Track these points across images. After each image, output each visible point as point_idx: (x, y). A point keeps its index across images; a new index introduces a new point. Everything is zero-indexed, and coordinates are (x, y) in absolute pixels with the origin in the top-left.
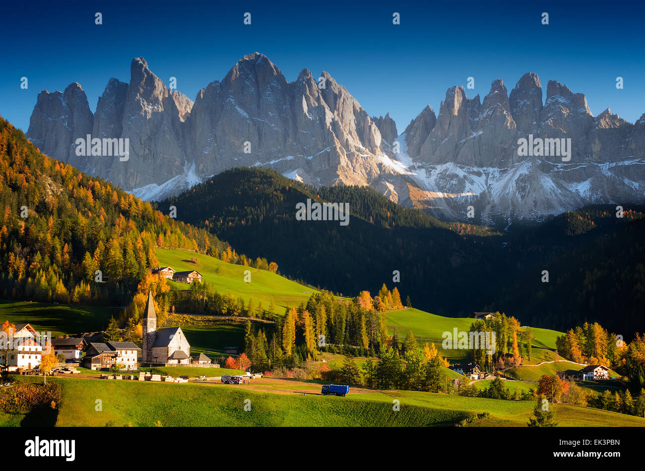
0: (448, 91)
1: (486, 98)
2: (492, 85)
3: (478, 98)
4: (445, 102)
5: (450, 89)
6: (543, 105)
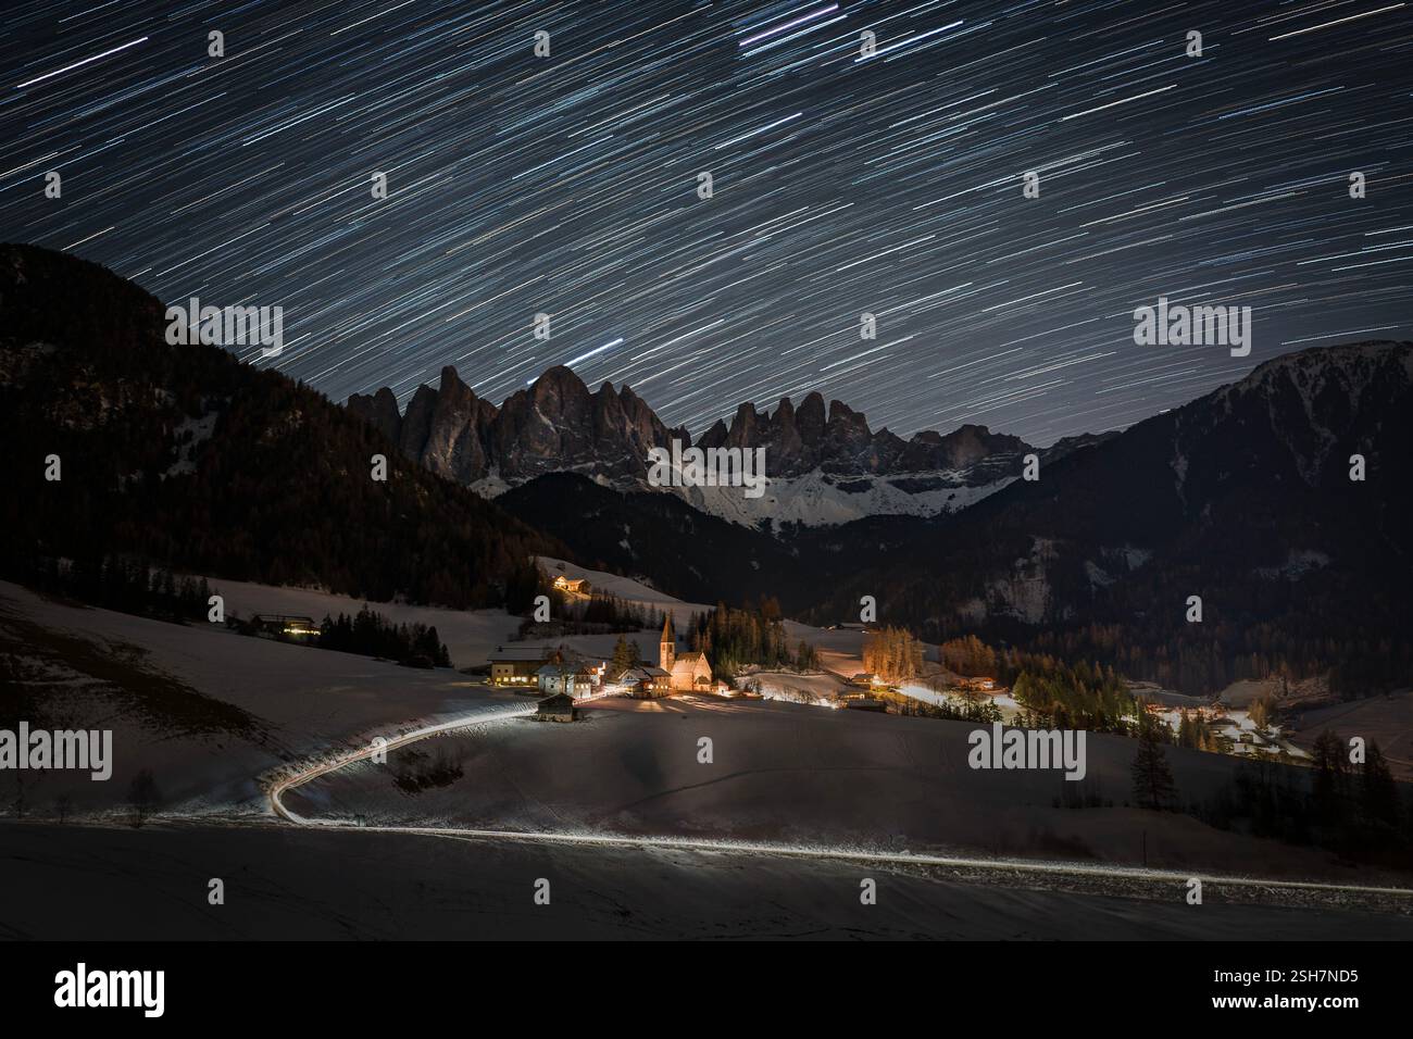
0: (739, 406)
1: (774, 414)
2: (780, 402)
3: (767, 413)
4: (736, 416)
5: (741, 405)
6: (827, 421)
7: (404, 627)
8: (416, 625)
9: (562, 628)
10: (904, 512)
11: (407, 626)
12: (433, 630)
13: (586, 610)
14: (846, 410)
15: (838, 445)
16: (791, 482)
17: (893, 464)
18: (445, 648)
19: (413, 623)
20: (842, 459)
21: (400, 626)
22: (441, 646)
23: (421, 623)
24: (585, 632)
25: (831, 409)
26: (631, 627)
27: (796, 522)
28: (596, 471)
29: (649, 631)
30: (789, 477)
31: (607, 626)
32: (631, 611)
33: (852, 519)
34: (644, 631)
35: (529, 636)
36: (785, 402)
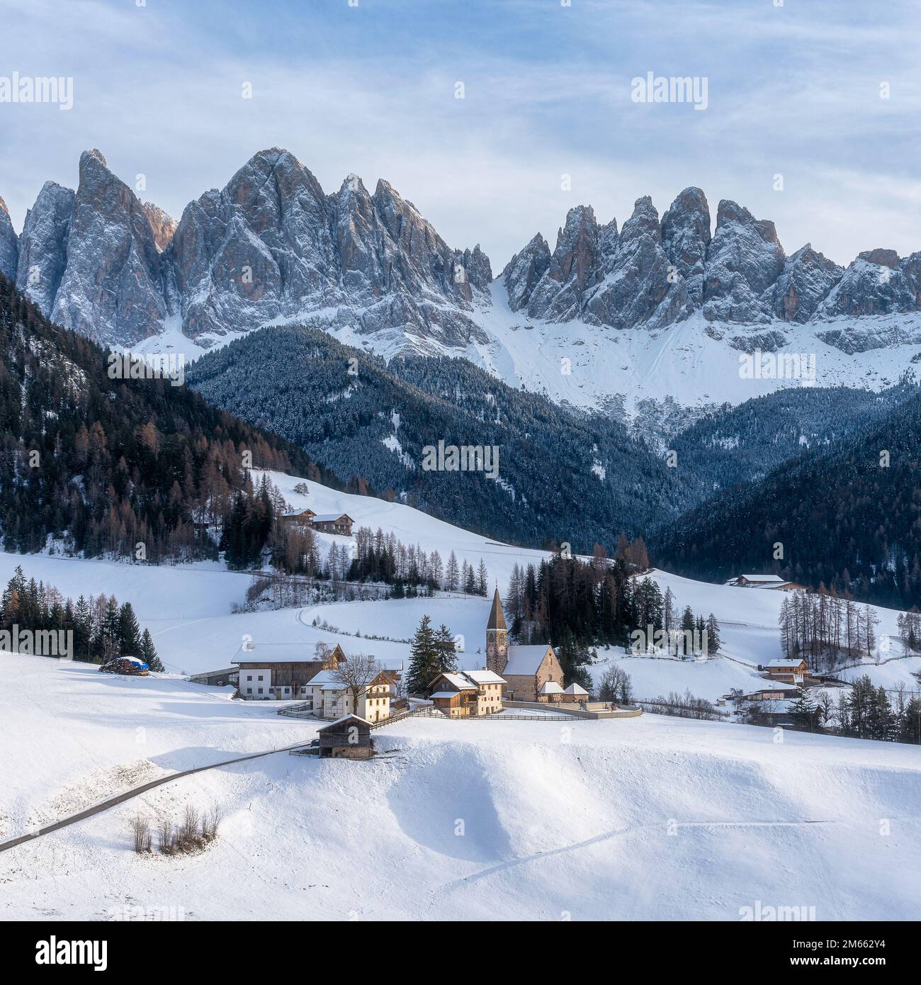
0: (569, 213)
1: (625, 224)
2: (636, 205)
3: (614, 223)
4: (564, 230)
5: (572, 210)
6: (712, 237)
7: (81, 603)
8: (101, 601)
9: (315, 591)
10: (838, 385)
11: (86, 600)
12: (127, 609)
13: (350, 563)
14: (743, 216)
15: (731, 275)
16: (654, 336)
17: (821, 306)
18: (146, 635)
19: (96, 596)
20: (737, 299)
21: (75, 603)
22: (141, 631)
23: (108, 598)
24: (351, 597)
25: (719, 216)
26: (419, 589)
27: (662, 401)
28: (340, 321)
29: (445, 594)
30: (650, 329)
31: (383, 587)
32: (419, 563)
33: (755, 397)
34: (440, 594)
35: (263, 605)
36: (644, 205)
